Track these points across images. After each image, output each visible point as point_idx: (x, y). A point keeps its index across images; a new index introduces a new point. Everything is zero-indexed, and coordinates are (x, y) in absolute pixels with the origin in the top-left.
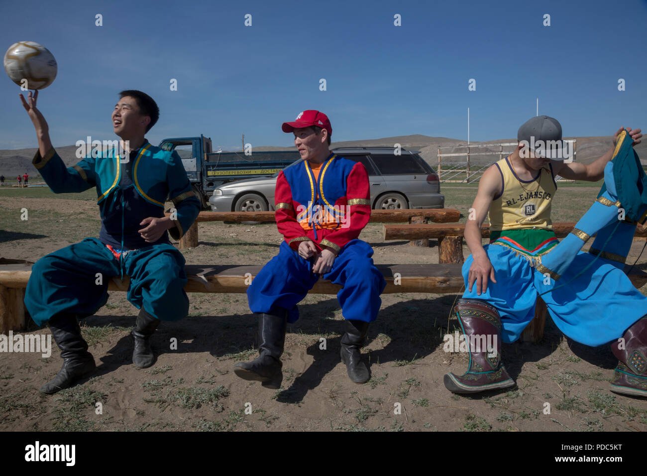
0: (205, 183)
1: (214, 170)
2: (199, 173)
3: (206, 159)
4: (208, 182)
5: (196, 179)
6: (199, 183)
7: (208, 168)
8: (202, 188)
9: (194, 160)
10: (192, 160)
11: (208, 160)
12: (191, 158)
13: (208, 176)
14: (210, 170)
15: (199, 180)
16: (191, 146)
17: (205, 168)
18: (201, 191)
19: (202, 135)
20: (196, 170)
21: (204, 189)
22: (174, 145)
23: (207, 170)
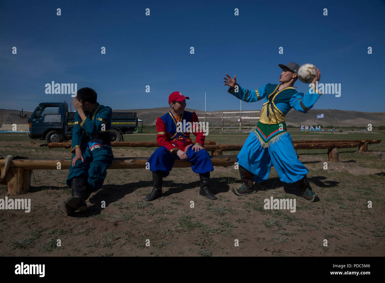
0: (66, 129)
1: (72, 122)
2: (62, 124)
3: (67, 115)
4: (68, 129)
5: (60, 127)
6: (62, 129)
7: (68, 121)
8: (64, 132)
9: (60, 116)
10: (59, 115)
11: (68, 116)
12: (58, 115)
13: (68, 125)
14: (70, 122)
15: (62, 127)
16: (58, 107)
17: (66, 121)
18: (63, 134)
19: (65, 101)
20: (60, 122)
21: (65, 133)
22: (44, 107)
23: (68, 122)
